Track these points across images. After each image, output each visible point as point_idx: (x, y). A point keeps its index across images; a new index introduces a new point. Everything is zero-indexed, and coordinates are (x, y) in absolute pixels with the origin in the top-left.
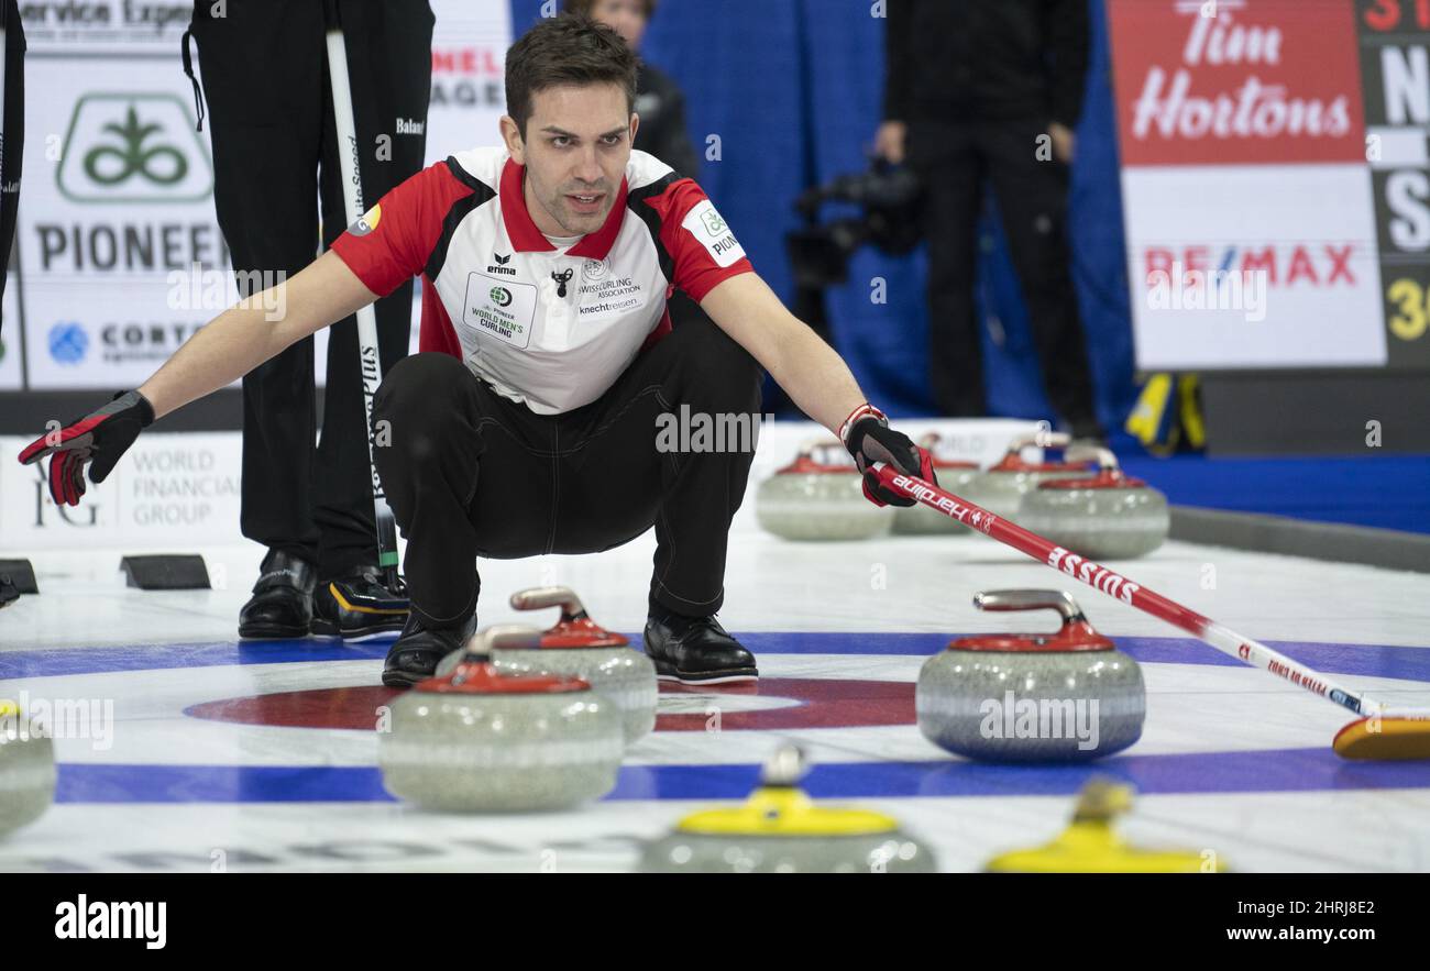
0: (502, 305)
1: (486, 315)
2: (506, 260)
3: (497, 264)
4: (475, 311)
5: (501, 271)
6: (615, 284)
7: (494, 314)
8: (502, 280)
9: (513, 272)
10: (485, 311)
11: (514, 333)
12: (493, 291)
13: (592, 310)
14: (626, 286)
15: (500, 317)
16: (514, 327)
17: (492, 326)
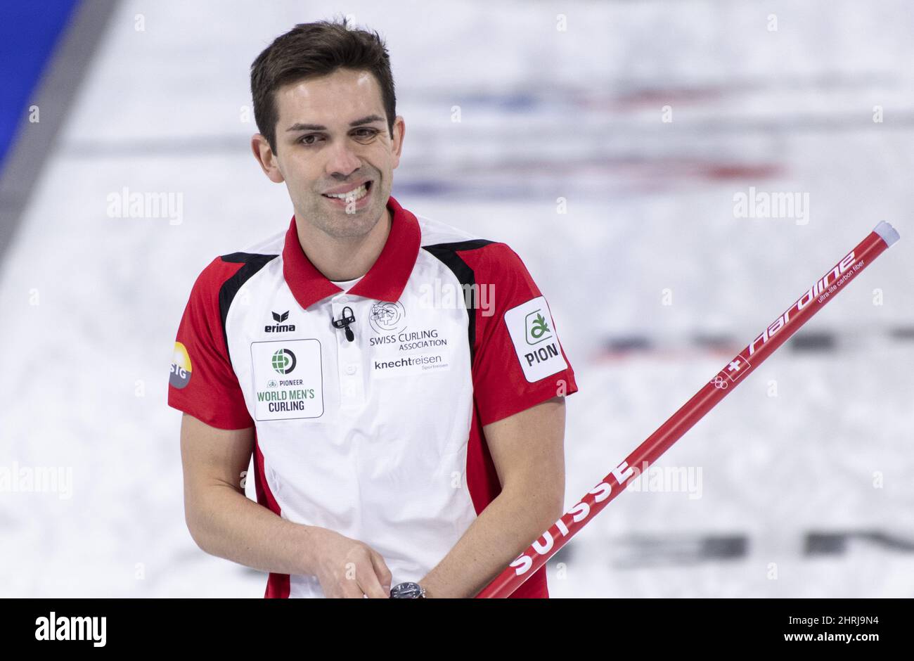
0: (288, 372)
1: (274, 395)
2: (285, 316)
3: (274, 323)
4: (261, 397)
5: (279, 329)
6: (420, 336)
7: (279, 389)
8: (281, 341)
9: (292, 328)
10: (270, 390)
11: (307, 402)
12: (274, 359)
13: (390, 365)
14: (431, 338)
15: (288, 388)
16: (304, 394)
17: (282, 407)
